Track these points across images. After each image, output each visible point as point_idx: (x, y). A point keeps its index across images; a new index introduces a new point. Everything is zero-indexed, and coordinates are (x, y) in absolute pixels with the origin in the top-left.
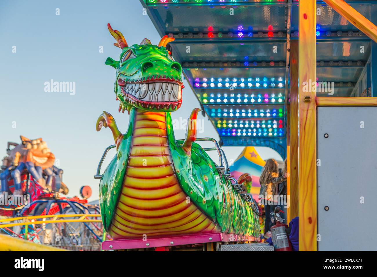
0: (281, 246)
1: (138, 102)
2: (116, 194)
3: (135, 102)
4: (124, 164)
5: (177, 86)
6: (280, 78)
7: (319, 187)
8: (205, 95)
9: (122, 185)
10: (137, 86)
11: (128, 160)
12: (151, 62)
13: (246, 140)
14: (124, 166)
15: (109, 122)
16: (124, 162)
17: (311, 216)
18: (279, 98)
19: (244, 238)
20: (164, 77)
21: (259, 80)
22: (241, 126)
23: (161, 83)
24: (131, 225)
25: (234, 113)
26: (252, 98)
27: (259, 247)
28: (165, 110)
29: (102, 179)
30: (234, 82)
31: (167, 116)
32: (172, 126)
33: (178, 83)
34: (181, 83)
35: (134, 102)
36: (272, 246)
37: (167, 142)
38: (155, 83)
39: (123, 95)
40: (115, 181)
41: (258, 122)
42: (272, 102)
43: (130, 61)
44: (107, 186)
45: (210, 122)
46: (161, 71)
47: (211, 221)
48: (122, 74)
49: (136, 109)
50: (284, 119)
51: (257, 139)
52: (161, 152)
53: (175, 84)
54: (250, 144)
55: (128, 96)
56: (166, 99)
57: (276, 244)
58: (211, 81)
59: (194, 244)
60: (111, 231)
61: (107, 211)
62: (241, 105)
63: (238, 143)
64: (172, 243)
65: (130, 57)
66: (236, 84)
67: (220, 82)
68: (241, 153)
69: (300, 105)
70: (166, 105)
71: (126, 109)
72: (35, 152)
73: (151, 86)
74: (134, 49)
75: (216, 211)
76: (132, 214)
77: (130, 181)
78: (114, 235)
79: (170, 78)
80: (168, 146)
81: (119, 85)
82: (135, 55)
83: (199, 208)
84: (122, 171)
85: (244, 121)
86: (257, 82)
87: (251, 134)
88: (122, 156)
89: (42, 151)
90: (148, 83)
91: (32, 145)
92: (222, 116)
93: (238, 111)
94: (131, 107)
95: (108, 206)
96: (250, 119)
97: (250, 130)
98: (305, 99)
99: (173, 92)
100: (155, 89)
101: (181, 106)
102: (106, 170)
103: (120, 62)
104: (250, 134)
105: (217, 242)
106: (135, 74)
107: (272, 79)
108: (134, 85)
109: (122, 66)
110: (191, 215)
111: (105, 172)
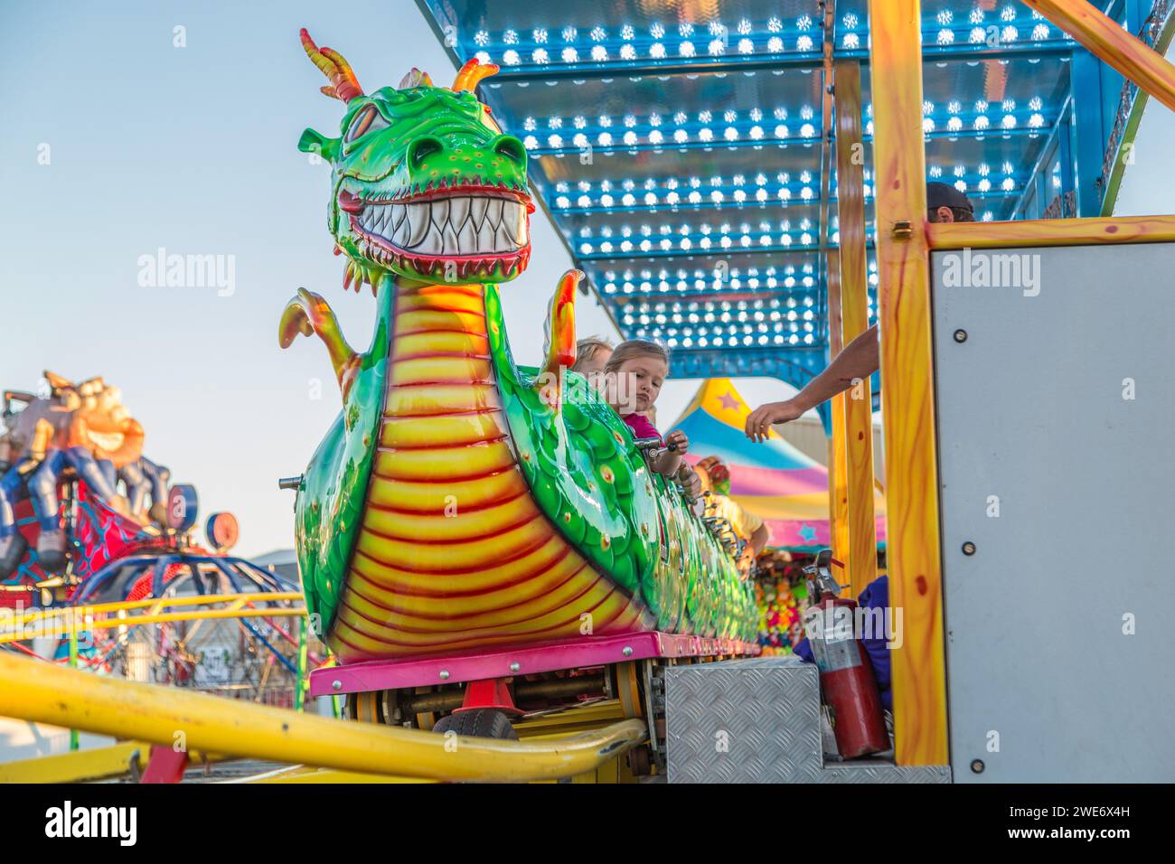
0: (838, 663)
1: (402, 258)
2: (348, 530)
3: (393, 258)
4: (366, 442)
5: (515, 205)
6: (805, 172)
7: (945, 486)
8: (586, 232)
9: (363, 502)
10: (397, 211)
11: (379, 428)
12: (434, 137)
13: (707, 361)
14: (369, 448)
15: (317, 320)
16: (366, 434)
17: (923, 572)
18: (803, 232)
19: (717, 646)
20: (475, 182)
21: (744, 181)
22: (694, 318)
23: (469, 199)
24: (392, 618)
25: (673, 281)
26: (723, 235)
27: (775, 669)
28: (483, 278)
29: (303, 488)
30: (671, 190)
31: (489, 297)
32: (502, 326)
33: (518, 198)
34: (525, 197)
35: (390, 257)
36: (811, 665)
37: (491, 375)
38: (449, 199)
39: (357, 237)
40: (341, 493)
41: (742, 306)
42: (783, 246)
43: (372, 136)
44: (318, 508)
45: (601, 308)
46: (468, 164)
47: (626, 600)
48: (349, 176)
49: (395, 279)
50: (819, 292)
51: (739, 356)
52: (474, 402)
53: (509, 200)
54: (720, 369)
55: (369, 241)
56: (485, 246)
57: (823, 659)
58: (604, 190)
59: (575, 669)
60: (337, 639)
61: (320, 578)
62: (691, 258)
63: (685, 369)
64: (516, 666)
65: (373, 124)
66: (677, 195)
67: (628, 190)
68: (694, 400)
69: (881, 248)
70: (485, 265)
71: (367, 281)
72: (92, 419)
73: (438, 210)
74: (382, 103)
75: (639, 568)
76: (397, 589)
77: (387, 491)
78: (343, 650)
79: (492, 184)
80: (493, 383)
81: (343, 209)
82: (388, 119)
83: (590, 561)
84: (360, 461)
85: (702, 305)
86: (738, 188)
87: (723, 340)
88: (360, 418)
89: (110, 414)
90: (428, 199)
91: (82, 397)
92: (638, 291)
93: (682, 275)
94: (380, 274)
95: (322, 567)
96: (720, 299)
97: (718, 331)
98: (896, 229)
99: (502, 225)
100: (449, 217)
101: (529, 264)
102: (313, 461)
103: (343, 141)
104: (718, 342)
105: (646, 660)
106: (388, 175)
107: (781, 175)
108: (388, 208)
109: (349, 152)
110: (570, 582)
111: (309, 469)
